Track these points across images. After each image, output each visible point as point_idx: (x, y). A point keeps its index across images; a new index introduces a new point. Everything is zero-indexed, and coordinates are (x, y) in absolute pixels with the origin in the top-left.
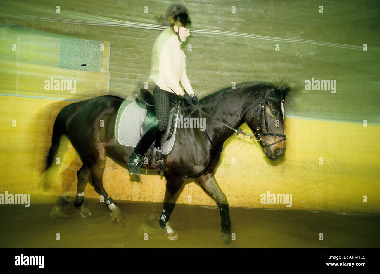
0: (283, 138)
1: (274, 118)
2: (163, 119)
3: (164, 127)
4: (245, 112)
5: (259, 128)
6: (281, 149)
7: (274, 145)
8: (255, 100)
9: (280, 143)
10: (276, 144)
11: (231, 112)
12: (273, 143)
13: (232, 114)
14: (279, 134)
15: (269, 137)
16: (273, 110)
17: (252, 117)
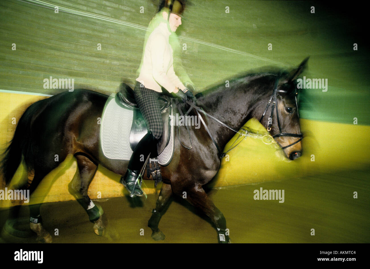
0: (300, 138)
1: (289, 115)
2: (155, 123)
3: (160, 133)
4: (251, 109)
5: (270, 128)
6: (297, 152)
7: (290, 147)
8: (264, 95)
9: (296, 144)
10: (292, 147)
11: (234, 109)
12: (287, 145)
13: (236, 112)
14: (295, 134)
15: (283, 138)
16: (287, 105)
17: (261, 116)
